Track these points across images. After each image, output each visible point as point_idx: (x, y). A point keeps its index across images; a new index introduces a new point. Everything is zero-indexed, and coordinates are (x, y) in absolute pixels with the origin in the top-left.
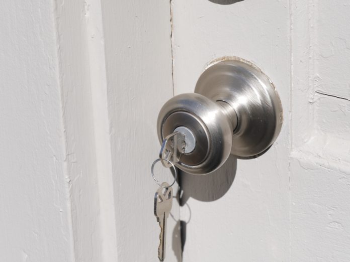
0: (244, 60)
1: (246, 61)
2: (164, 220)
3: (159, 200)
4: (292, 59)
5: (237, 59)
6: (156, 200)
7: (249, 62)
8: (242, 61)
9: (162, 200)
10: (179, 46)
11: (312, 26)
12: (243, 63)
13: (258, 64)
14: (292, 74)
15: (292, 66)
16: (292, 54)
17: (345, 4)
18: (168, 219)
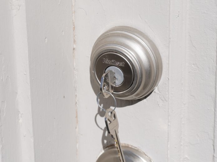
0: (132, 146)
1: (134, 147)
2: (116, 135)
3: (109, 122)
4: (169, 147)
5: (127, 145)
6: (106, 122)
7: (136, 147)
8: (130, 146)
9: (111, 122)
10: (82, 135)
11: (183, 123)
12: (131, 148)
13: (143, 150)
14: (169, 156)
15: (169, 151)
16: (169, 143)
17: (209, 109)
18: (118, 134)
